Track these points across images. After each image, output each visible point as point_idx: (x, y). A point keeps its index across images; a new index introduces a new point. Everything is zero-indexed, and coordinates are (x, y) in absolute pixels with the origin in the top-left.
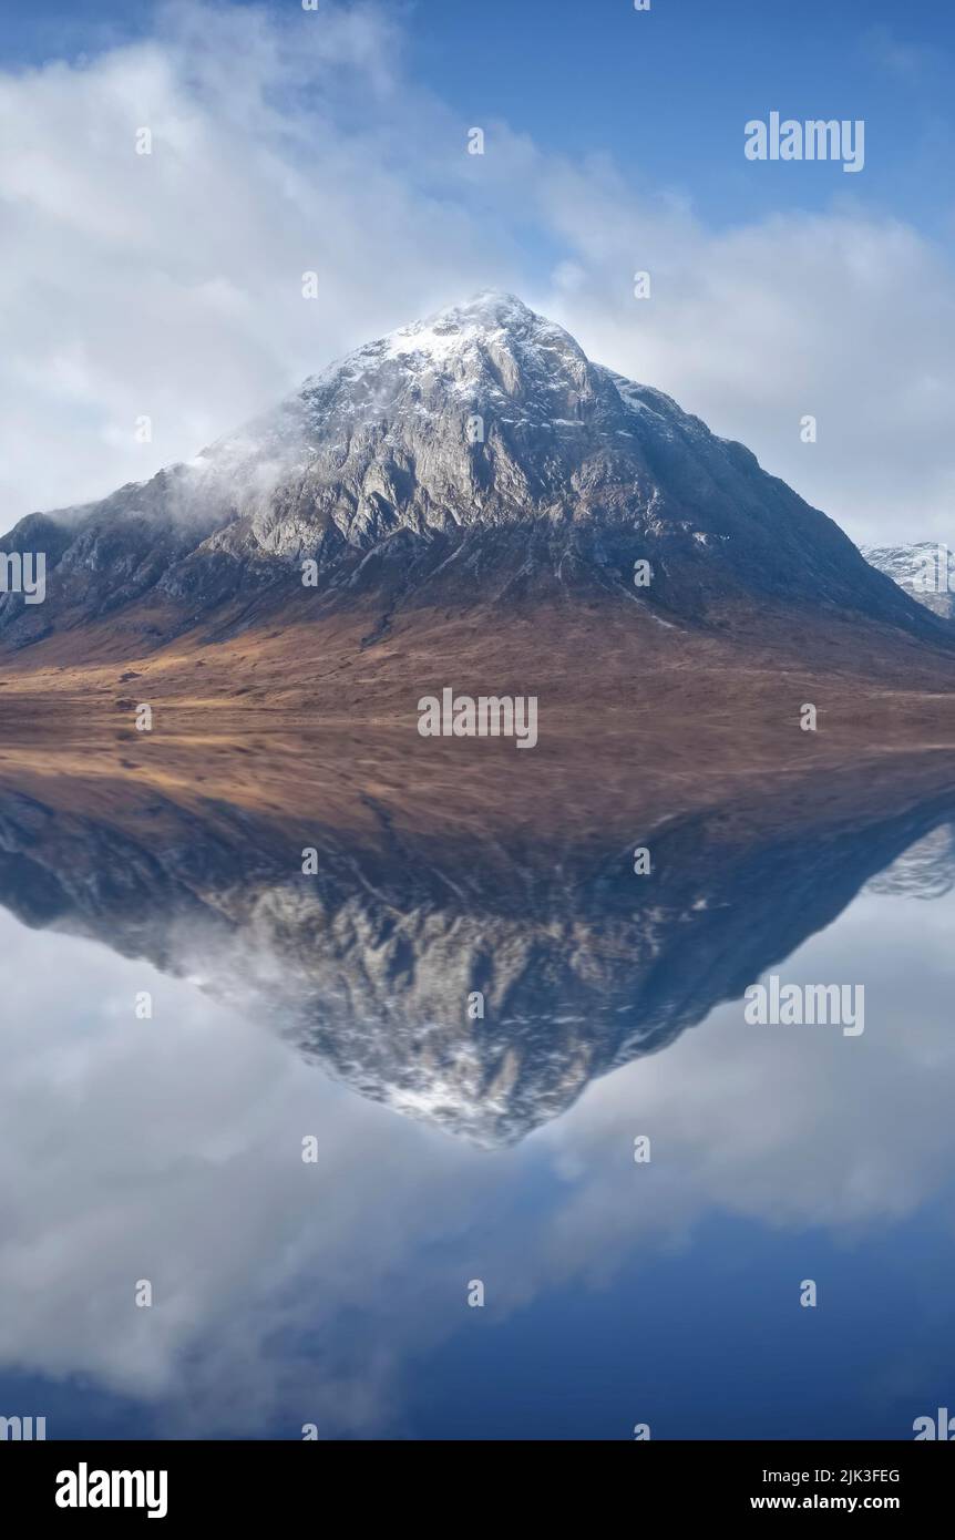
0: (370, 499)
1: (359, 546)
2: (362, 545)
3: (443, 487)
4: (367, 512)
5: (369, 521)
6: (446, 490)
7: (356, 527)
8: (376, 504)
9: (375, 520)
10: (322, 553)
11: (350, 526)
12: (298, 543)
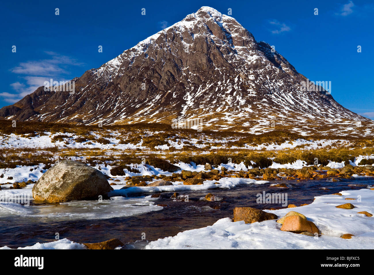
0: (167, 72)
1: (163, 89)
2: (165, 89)
3: (195, 68)
4: (166, 78)
5: (167, 80)
6: (196, 69)
7: (162, 83)
8: (169, 74)
9: (169, 80)
10: (148, 92)
11: (159, 83)
12: (139, 89)
